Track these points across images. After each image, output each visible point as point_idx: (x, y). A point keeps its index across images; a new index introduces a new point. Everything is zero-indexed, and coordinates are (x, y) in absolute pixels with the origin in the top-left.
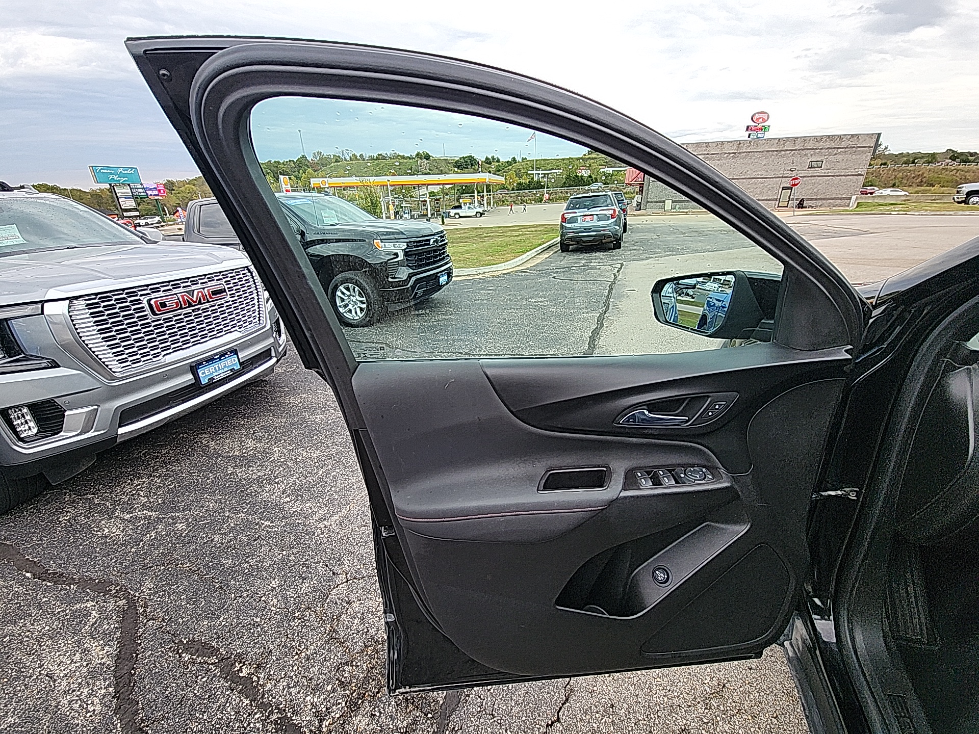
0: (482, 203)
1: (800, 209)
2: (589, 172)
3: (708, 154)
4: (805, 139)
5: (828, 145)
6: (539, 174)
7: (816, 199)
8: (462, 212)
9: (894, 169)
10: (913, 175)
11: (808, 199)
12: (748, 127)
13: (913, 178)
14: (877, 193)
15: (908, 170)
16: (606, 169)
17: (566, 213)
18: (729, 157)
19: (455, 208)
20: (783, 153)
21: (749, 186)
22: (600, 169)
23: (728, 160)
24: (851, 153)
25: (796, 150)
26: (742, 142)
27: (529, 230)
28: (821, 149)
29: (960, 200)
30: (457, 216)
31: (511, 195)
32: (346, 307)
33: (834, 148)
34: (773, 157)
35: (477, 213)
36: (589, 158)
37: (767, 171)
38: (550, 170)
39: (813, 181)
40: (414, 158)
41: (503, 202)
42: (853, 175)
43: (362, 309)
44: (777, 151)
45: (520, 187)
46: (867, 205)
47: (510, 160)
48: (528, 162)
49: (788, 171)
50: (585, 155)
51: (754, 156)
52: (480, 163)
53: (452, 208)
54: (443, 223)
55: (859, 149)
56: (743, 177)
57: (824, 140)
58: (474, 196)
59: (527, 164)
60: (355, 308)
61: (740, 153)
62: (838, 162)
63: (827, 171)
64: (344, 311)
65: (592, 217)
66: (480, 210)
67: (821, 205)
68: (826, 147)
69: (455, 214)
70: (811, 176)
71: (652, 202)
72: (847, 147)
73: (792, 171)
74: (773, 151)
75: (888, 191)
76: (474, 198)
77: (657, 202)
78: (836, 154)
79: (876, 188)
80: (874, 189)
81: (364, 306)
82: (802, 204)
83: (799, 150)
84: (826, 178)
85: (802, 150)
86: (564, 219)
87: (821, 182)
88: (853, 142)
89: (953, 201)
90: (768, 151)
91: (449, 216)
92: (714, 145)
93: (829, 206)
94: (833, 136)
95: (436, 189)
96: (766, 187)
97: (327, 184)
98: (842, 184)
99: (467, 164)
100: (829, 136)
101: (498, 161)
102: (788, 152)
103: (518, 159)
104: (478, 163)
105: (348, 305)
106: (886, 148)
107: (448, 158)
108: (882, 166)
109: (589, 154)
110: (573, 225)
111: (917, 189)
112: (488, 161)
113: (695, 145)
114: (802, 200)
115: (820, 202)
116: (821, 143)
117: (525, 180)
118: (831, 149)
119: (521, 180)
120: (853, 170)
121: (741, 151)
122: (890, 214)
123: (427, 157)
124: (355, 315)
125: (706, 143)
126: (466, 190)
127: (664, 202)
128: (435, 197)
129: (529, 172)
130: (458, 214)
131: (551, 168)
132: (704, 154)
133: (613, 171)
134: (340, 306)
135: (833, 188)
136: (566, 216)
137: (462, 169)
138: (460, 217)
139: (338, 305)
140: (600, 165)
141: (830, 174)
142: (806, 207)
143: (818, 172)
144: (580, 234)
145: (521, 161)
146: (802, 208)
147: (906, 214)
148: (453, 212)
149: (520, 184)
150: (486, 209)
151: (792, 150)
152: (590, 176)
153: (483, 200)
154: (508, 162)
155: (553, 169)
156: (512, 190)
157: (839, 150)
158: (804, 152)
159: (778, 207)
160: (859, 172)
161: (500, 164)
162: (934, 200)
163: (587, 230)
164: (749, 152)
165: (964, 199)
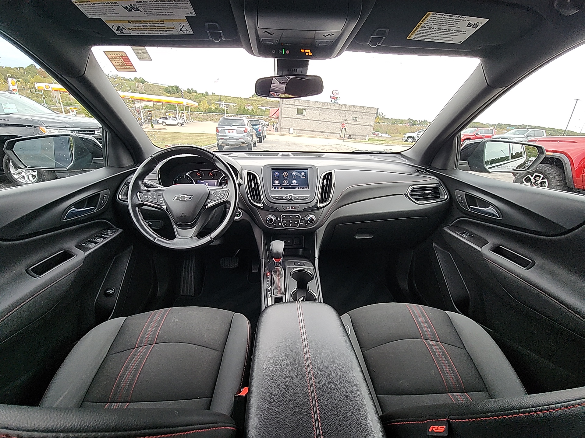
0: (183, 117)
1: (349, 139)
2: (252, 108)
3: (309, 107)
4: (350, 106)
5: (358, 110)
6: (222, 104)
7: (355, 135)
8: (167, 122)
9: (387, 125)
10: (394, 129)
11: (353, 135)
12: (331, 96)
13: (394, 130)
14: (380, 135)
15: (392, 126)
16: (262, 107)
17: (218, 127)
18: (318, 110)
19: (163, 118)
20: (341, 111)
21: (328, 126)
22: (259, 107)
23: (318, 111)
24: (368, 116)
25: (346, 110)
26: (324, 103)
27: (208, 136)
28: (356, 112)
29: (405, 140)
30: (164, 124)
31: (204, 115)
32: (20, 174)
33: (361, 112)
34: (337, 113)
35: (178, 123)
36: (253, 100)
37: (335, 119)
38: (230, 103)
39: (354, 127)
40: (133, 81)
41: (199, 118)
42: (369, 126)
43: (34, 176)
44: (339, 110)
45: (210, 111)
46: (373, 140)
47: (204, 93)
48: (216, 96)
49: (344, 120)
50: (250, 97)
51: (329, 111)
52: (183, 92)
53: (160, 118)
54: (153, 127)
55: (371, 114)
56: (325, 120)
57: (357, 108)
58: (176, 112)
59: (215, 97)
60: (28, 175)
61: (323, 108)
62: (363, 119)
63: (359, 123)
64: (18, 177)
65: (233, 131)
66: (181, 122)
67: (358, 138)
68: (358, 111)
69: (163, 122)
70: (353, 124)
71: (283, 128)
72: (366, 113)
73: (346, 121)
74: (337, 109)
75: (383, 135)
76: (176, 114)
77: (286, 128)
78: (362, 115)
79: (380, 133)
80: (379, 133)
81: (35, 174)
82: (350, 137)
83: (348, 111)
84: (359, 126)
85: (349, 111)
86: (218, 131)
87: (357, 128)
88: (368, 111)
89: (402, 141)
90: (335, 109)
91: (158, 123)
92: (312, 102)
93: (360, 139)
94: (360, 106)
95: (150, 104)
96: (335, 127)
97: (50, 88)
98: (365, 129)
99: (174, 91)
100: (359, 106)
101: (196, 92)
102: (343, 111)
103: (210, 93)
104: (182, 92)
105: (22, 173)
106: (385, 115)
107: (160, 85)
108: (383, 123)
109: (252, 97)
110: (223, 134)
111: (395, 135)
112: (189, 91)
113: (303, 101)
114: (350, 135)
115: (357, 137)
116: (356, 109)
117: (213, 107)
118: (360, 112)
119: (211, 107)
120: (369, 124)
121: (324, 107)
122: (377, 144)
123: (143, 82)
124: (28, 180)
125: (308, 101)
126: (172, 107)
127: (289, 129)
128: (148, 110)
129: (216, 102)
130: (165, 122)
131: (230, 102)
132: (307, 106)
133: (266, 109)
134: (14, 174)
135: (362, 131)
136: (218, 129)
137: (170, 94)
138: (166, 125)
139: (12, 172)
140: (259, 105)
141: (360, 124)
142: (351, 139)
143: (355, 122)
144: (227, 140)
145: (211, 94)
146: (350, 139)
147: (382, 145)
148: (160, 121)
149: (210, 108)
150: (185, 121)
151: (345, 110)
152: (253, 110)
153: (183, 115)
154: (203, 94)
155: (231, 103)
156: (205, 112)
157: (364, 113)
158: (349, 112)
159: (341, 137)
160: (371, 125)
161: (197, 94)
162: (396, 140)
163: (231, 138)
164: (327, 109)
165: (406, 140)
